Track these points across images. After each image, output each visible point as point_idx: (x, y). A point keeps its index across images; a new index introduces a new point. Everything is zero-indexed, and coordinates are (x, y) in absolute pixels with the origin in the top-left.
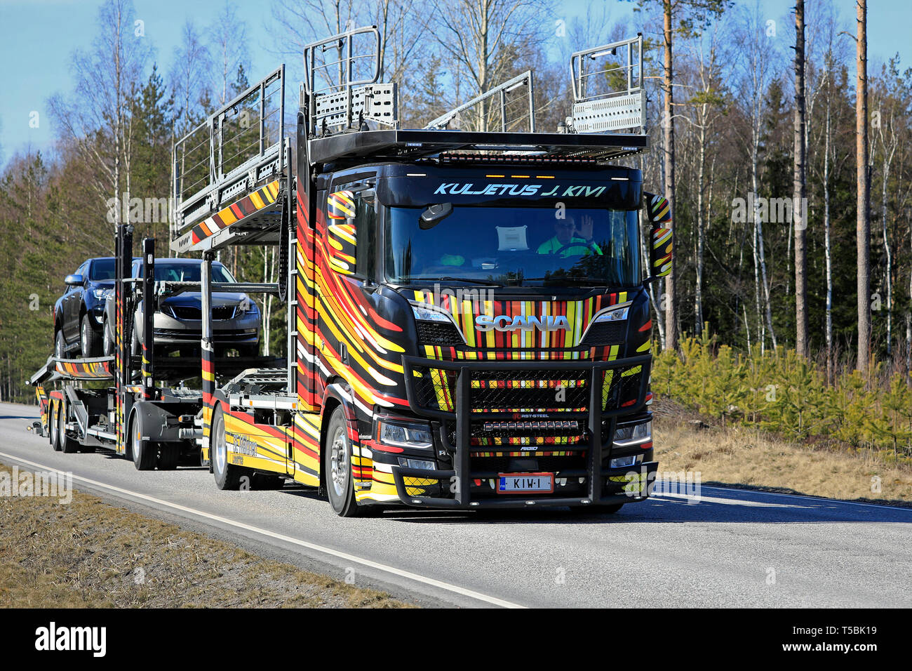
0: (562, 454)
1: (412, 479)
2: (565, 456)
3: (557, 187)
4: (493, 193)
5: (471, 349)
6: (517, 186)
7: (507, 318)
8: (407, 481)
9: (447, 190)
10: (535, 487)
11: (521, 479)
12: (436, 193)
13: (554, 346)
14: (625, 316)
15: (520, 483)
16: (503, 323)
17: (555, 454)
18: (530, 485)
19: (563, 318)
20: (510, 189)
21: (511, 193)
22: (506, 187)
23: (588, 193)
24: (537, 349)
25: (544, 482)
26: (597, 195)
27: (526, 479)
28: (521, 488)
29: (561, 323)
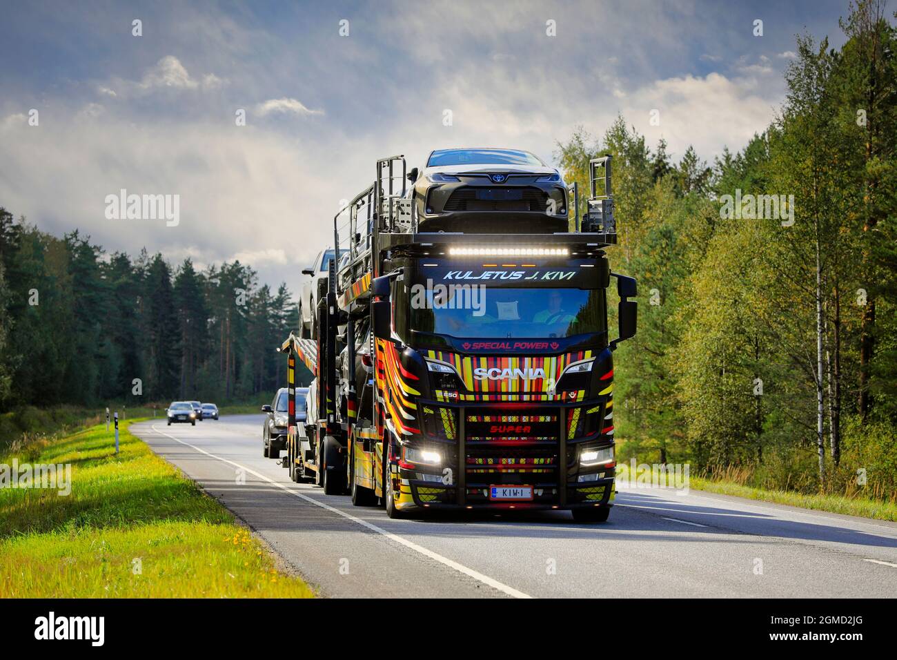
0: (540, 471)
1: (425, 489)
2: (543, 473)
3: (538, 273)
4: (488, 278)
5: (470, 393)
6: (506, 272)
7: (498, 370)
8: (420, 490)
9: (453, 276)
10: (519, 496)
11: (508, 489)
12: (445, 278)
13: (533, 390)
14: (590, 369)
15: (507, 493)
16: (495, 374)
17: (535, 471)
18: (515, 494)
19: (541, 370)
20: (500, 275)
21: (502, 277)
22: (498, 273)
23: (561, 277)
24: (521, 393)
25: (525, 493)
26: (569, 278)
27: (512, 489)
28: (508, 496)
29: (539, 374)
